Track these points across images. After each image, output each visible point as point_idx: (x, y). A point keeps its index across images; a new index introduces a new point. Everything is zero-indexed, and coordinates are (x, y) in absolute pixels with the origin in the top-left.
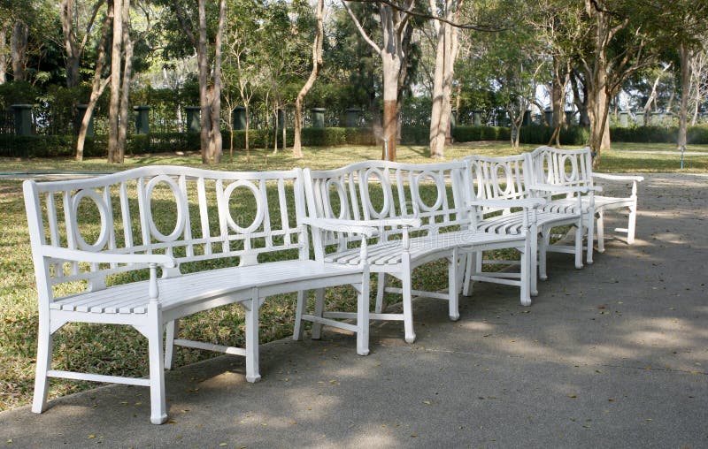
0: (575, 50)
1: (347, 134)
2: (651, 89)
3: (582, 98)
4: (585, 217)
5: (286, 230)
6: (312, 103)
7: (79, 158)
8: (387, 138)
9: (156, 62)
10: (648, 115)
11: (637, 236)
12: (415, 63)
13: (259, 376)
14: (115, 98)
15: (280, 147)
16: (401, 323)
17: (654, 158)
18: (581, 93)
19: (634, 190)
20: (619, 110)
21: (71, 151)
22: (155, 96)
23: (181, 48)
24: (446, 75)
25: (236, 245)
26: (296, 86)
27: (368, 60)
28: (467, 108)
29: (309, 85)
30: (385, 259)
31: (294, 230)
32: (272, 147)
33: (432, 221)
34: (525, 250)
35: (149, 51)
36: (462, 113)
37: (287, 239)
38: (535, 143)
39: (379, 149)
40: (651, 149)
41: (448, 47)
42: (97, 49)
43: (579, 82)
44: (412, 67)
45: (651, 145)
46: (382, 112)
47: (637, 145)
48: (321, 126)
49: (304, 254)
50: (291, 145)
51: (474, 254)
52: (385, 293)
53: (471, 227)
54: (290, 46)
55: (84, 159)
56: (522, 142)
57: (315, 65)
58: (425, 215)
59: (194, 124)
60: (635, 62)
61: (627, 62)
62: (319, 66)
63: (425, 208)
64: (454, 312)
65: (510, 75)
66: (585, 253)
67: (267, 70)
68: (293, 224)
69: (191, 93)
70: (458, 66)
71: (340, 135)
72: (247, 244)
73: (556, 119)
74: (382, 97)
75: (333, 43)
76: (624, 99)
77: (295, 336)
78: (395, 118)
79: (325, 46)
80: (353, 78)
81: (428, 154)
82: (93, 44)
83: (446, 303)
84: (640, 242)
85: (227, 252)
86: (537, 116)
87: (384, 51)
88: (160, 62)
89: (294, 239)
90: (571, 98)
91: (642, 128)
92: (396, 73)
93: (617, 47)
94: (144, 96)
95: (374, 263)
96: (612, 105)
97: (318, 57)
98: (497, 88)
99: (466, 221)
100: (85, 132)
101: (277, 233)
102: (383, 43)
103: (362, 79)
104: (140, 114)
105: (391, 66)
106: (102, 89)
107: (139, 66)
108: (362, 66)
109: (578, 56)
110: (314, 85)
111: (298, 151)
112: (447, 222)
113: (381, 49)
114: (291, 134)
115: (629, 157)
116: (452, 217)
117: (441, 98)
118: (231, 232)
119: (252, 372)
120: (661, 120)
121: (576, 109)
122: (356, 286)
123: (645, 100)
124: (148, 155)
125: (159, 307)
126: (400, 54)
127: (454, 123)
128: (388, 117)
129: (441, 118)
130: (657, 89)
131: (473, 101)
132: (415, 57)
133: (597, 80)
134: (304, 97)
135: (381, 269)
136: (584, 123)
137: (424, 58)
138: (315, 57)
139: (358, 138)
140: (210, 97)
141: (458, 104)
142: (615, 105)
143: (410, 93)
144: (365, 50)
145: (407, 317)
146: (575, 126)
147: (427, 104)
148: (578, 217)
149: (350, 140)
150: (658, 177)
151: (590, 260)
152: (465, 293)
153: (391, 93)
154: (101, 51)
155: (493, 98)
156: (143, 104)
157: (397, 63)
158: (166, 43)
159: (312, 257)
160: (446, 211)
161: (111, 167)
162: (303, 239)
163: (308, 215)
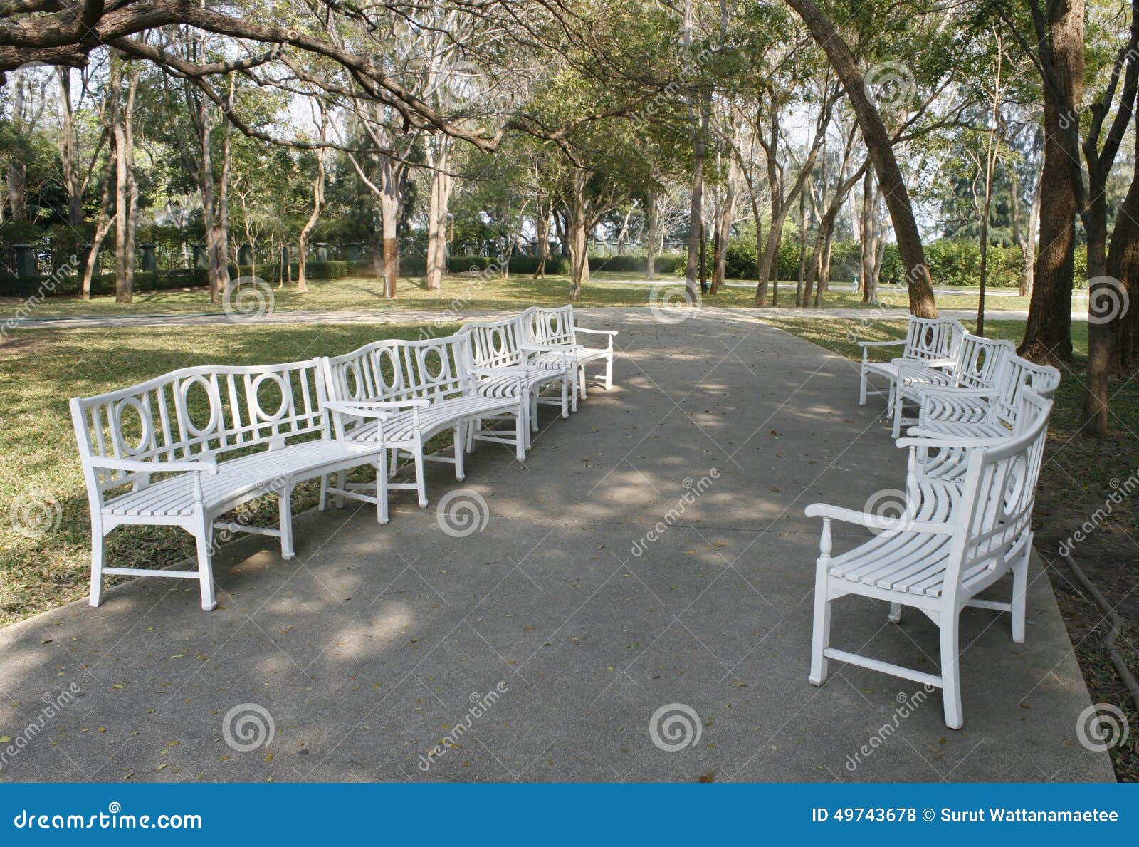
0: (556, 192)
1: (348, 267)
2: (623, 223)
3: (563, 231)
4: (569, 372)
5: (309, 415)
6: (315, 238)
7: (87, 298)
8: (387, 273)
9: (160, 198)
10: (620, 245)
11: (614, 382)
12: (412, 200)
13: (293, 554)
14: (121, 239)
15: (286, 280)
16: (415, 491)
17: (627, 287)
18: (562, 226)
19: (611, 342)
20: (597, 240)
21: (77, 289)
22: (160, 234)
23: (184, 184)
24: (441, 214)
25: (265, 432)
26: (299, 223)
27: (366, 197)
28: (460, 241)
29: (311, 223)
30: (399, 435)
31: (315, 414)
32: (277, 281)
33: (437, 390)
34: (519, 414)
35: (154, 187)
36: (456, 246)
37: (311, 423)
38: (523, 272)
39: (379, 281)
40: (623, 278)
41: (442, 188)
42: (100, 185)
43: (560, 216)
44: (410, 202)
45: (624, 274)
46: (382, 245)
47: (612, 274)
48: (325, 259)
49: (326, 434)
50: (296, 278)
51: (475, 422)
52: (398, 458)
53: (472, 393)
54: (293, 183)
55: (91, 298)
56: (512, 271)
57: (318, 204)
58: (430, 385)
59: (200, 262)
60: (610, 200)
61: (603, 200)
62: (322, 206)
63: (430, 378)
64: (460, 474)
65: (498, 210)
66: (570, 402)
67: (269, 207)
68: (315, 408)
69: (197, 231)
70: (452, 204)
71: (342, 268)
72: (275, 431)
73: (541, 251)
74: (382, 232)
75: (333, 179)
76: (600, 230)
77: (321, 507)
78: (394, 255)
79: (327, 182)
80: (353, 214)
81: (425, 286)
82: (95, 182)
83: (453, 466)
84: (616, 389)
85: (257, 439)
86: (523, 246)
87: (382, 193)
88: (164, 198)
89: (317, 421)
90: (554, 230)
91: (617, 258)
92: (394, 213)
93: (594, 188)
94: (150, 234)
95: (389, 439)
96: (590, 236)
97: (319, 197)
98: (486, 220)
99: (466, 388)
100: (91, 272)
101: (301, 417)
102: (381, 183)
103: (362, 215)
104: (146, 253)
105: (390, 206)
106: (107, 229)
107: (143, 203)
108: (361, 203)
109: (560, 198)
110: (317, 221)
111: (302, 286)
112: (450, 390)
113: (380, 189)
114: (296, 269)
115: (606, 287)
116: (455, 384)
117: (437, 235)
118: (260, 420)
119: (287, 551)
120: (634, 250)
121: (559, 241)
122: (374, 465)
123: (618, 231)
124: (154, 293)
125: (204, 509)
126: (397, 196)
127: (448, 255)
128: (388, 255)
129: (437, 253)
130: (629, 223)
131: (465, 235)
132: (411, 194)
133: (577, 220)
134: (308, 235)
135: (395, 445)
136: (566, 255)
137: (419, 192)
138: (317, 196)
139: (359, 271)
140: (216, 238)
141: (452, 238)
142: (592, 235)
143: (408, 227)
144: (364, 189)
145: (420, 485)
146: (558, 257)
147: (424, 237)
148: (563, 374)
149: (351, 272)
150: (631, 312)
151: (574, 409)
152: (468, 451)
153: (390, 232)
154: (104, 192)
155: (483, 231)
156: (149, 240)
157: (396, 203)
158: (169, 180)
159: (333, 436)
160: (450, 380)
161: (120, 310)
162: (324, 421)
163: (328, 399)
